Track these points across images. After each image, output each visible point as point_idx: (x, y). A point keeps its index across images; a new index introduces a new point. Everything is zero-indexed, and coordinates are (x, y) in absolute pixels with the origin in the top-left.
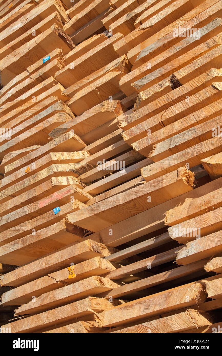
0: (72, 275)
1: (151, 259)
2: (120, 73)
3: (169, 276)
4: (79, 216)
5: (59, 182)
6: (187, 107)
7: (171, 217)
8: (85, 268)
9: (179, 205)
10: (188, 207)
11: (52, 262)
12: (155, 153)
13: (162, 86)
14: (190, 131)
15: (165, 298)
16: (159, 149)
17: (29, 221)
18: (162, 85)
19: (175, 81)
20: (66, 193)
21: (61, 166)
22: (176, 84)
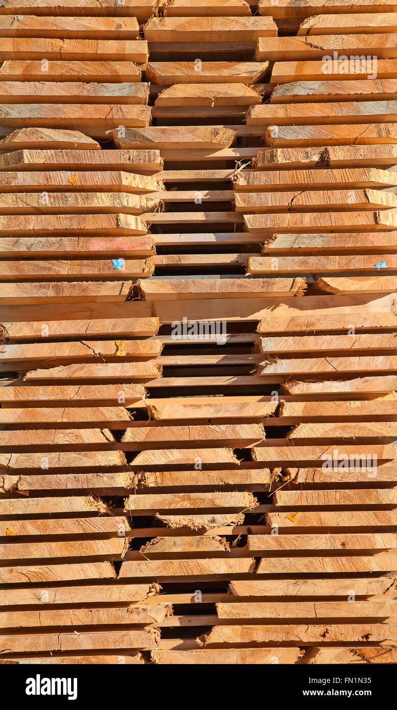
0: (121, 352)
1: (217, 358)
2: (257, 96)
3: (233, 382)
4: (158, 287)
5: (127, 224)
6: (327, 202)
7: (267, 325)
8: (141, 348)
9: (269, 308)
10: (289, 321)
11: (98, 329)
12: (273, 245)
13: (308, 157)
14: (321, 236)
15: (239, 407)
16: (281, 242)
17: (67, 261)
18: (309, 155)
19: (326, 159)
20: (137, 245)
21: (132, 197)
22: (324, 163)
